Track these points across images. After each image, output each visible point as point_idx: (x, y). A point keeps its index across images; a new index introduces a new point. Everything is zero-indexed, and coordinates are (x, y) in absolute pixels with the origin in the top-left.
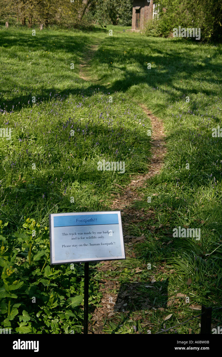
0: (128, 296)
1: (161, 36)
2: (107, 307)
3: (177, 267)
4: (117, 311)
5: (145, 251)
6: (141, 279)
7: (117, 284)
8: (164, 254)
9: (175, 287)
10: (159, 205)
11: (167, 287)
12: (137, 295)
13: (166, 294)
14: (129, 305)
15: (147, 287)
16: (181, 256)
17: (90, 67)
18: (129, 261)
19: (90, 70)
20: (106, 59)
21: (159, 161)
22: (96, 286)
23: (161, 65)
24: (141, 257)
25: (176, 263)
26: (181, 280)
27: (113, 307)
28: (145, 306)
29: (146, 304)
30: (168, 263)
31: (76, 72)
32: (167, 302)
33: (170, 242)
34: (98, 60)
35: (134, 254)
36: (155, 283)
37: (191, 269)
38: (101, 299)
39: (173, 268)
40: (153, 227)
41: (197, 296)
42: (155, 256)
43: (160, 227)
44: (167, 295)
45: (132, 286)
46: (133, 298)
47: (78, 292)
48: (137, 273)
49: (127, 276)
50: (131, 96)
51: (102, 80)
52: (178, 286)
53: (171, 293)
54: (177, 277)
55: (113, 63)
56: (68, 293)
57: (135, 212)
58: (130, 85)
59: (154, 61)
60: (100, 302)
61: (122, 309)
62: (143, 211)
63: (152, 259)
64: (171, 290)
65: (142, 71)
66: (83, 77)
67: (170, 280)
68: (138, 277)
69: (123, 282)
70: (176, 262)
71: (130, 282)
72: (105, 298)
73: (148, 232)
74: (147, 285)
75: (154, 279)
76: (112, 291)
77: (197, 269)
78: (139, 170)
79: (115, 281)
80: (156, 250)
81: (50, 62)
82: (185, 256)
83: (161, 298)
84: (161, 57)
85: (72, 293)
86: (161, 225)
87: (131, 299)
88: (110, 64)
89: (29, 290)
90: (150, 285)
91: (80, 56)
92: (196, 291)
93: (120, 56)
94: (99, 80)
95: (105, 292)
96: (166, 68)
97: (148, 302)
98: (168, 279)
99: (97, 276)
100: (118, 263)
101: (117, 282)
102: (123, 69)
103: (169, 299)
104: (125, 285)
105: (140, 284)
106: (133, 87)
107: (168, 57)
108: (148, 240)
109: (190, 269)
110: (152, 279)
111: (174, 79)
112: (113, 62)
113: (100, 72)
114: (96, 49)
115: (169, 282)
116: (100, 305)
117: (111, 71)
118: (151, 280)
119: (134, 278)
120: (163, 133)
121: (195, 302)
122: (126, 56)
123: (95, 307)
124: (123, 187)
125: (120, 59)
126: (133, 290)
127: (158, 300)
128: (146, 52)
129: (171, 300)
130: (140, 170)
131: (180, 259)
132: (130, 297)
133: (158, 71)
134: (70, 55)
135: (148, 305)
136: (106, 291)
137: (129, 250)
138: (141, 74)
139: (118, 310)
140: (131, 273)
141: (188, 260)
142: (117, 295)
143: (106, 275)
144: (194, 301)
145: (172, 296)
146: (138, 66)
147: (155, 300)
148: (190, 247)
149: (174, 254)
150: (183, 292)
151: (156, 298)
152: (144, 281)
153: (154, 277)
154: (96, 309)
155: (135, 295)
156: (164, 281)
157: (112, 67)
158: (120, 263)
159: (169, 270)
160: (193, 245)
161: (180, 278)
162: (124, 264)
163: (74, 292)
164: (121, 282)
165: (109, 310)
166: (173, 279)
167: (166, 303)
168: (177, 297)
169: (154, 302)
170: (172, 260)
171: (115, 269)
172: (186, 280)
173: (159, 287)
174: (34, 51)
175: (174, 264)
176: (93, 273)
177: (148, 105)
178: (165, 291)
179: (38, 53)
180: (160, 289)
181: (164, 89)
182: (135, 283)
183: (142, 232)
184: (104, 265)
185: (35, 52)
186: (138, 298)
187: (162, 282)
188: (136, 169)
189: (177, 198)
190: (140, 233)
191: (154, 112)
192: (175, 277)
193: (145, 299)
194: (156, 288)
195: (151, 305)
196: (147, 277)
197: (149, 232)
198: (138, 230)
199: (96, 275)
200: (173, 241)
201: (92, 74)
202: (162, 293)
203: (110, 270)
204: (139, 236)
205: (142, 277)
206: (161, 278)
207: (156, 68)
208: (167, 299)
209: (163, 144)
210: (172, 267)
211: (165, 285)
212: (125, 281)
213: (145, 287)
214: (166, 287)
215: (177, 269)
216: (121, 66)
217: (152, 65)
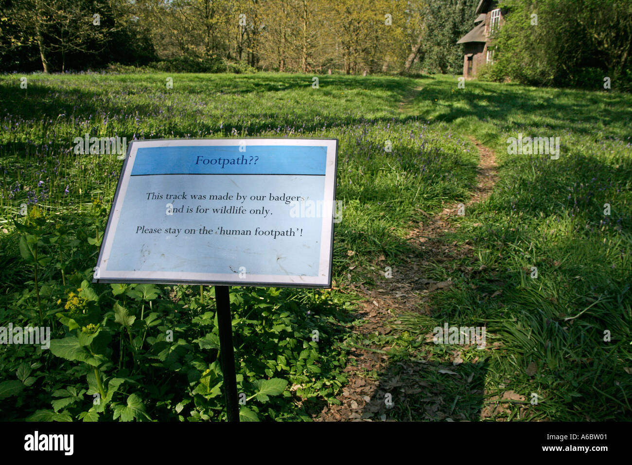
0: (400, 388)
1: (495, 81)
2: (350, 406)
3: (507, 338)
4: (370, 418)
5: (449, 304)
6: (434, 355)
7: (383, 361)
8: (484, 312)
9: (501, 377)
10: (483, 238)
11: (484, 375)
12: (420, 386)
13: (480, 391)
14: (399, 406)
15: (443, 372)
16: (518, 318)
18: (416, 320)
19: (410, 108)
22: (339, 360)
23: (494, 103)
24: (440, 315)
25: (506, 329)
26: (514, 363)
27: (362, 407)
28: (431, 412)
29: (435, 408)
30: (490, 329)
32: (482, 408)
33: (496, 293)
34: (421, 98)
35: (429, 309)
36: (460, 365)
37: (536, 344)
38: (341, 387)
39: (499, 340)
40: (469, 268)
41: (549, 403)
42: (466, 315)
43: (481, 268)
44: (482, 393)
45: (412, 368)
46: (410, 392)
47: (293, 369)
48: (427, 344)
49: (407, 347)
52: (508, 377)
53: (493, 389)
54: (506, 357)
55: (438, 101)
56: (269, 368)
57: (443, 247)
58: (455, 118)
59: (487, 99)
60: (338, 394)
61: (381, 415)
62: (456, 245)
63: (461, 320)
64: (492, 383)
65: (471, 108)
67: (492, 363)
68: (428, 352)
69: (396, 358)
70: (506, 327)
71: (410, 360)
72: (352, 386)
73: (459, 275)
74: (443, 369)
75: (459, 357)
76: (370, 373)
77: (550, 345)
79: (382, 355)
80: (471, 304)
81: (366, 99)
82: (525, 318)
83: (470, 398)
85: (279, 370)
86: (483, 266)
87: (405, 394)
88: (435, 101)
89: (170, 351)
90: (450, 370)
92: (547, 390)
93: (446, 94)
95: (355, 374)
97: (440, 405)
98: (487, 360)
99: (348, 343)
100: (395, 323)
101: (385, 357)
102: (449, 106)
103: (486, 402)
104: (398, 363)
105: (430, 364)
106: (459, 120)
108: (458, 288)
109: (534, 344)
110: (455, 356)
112: (438, 99)
113: (422, 108)
114: (420, 89)
115: (488, 365)
116: (337, 401)
117: (434, 108)
118: (454, 358)
119: (420, 351)
120: (494, 162)
121: (545, 413)
122: (453, 95)
123: (326, 403)
124: (430, 214)
125: (447, 97)
126: (412, 375)
127: (462, 402)
128: (477, 91)
129: (491, 405)
130: (457, 196)
131: (514, 322)
132: (403, 390)
133: (491, 109)
134: (389, 93)
135: (439, 412)
136: (358, 373)
137: (421, 302)
139: (372, 415)
140: (415, 342)
141: (530, 326)
142: (377, 383)
143: (367, 342)
144: (541, 412)
145: (492, 396)
147: (456, 401)
148: (535, 304)
149: (503, 313)
150: (519, 389)
151: (457, 397)
152: (439, 359)
153: (459, 353)
154: (325, 407)
155: (416, 386)
156: (479, 363)
157: (437, 104)
158: (400, 322)
159: (492, 342)
160: (540, 300)
161: (512, 359)
162: (406, 325)
163: (285, 368)
164: (393, 357)
165: (354, 414)
166: (497, 361)
167: (479, 412)
168: (503, 400)
169: (453, 406)
170: (499, 325)
171: (386, 332)
172: (526, 365)
173: (468, 375)
174: (351, 89)
175: (502, 332)
176: (341, 336)
178: (479, 384)
179: (355, 91)
180: (470, 380)
181: (497, 123)
182: (420, 361)
183: (448, 275)
184: (368, 323)
185: (352, 91)
186: (420, 393)
187: (475, 364)
189: (512, 229)
190: (446, 277)
191: (483, 142)
192: (502, 357)
193: (435, 398)
194: (462, 376)
195: (445, 412)
196: (446, 352)
197: (461, 276)
198: (443, 272)
199: (346, 339)
200: (503, 292)
202: (472, 389)
203: (377, 333)
204: (442, 280)
205: (436, 351)
206: (475, 357)
207: (488, 106)
208: (481, 402)
209: (492, 173)
210: (498, 337)
211: (481, 371)
212: (399, 357)
213: (438, 373)
214: (481, 376)
215: (508, 342)
216: (447, 104)
217: (484, 103)
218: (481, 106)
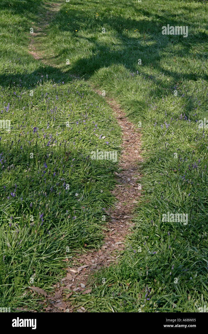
17: (46, 36)
19: (44, 42)
20: (68, 25)
21: (125, 217)
23: (147, 33)
31: (24, 44)
34: (57, 26)
50: (98, 85)
51: (59, 57)
55: (79, 31)
58: (97, 67)
59: (138, 28)
65: (119, 43)
66: (34, 51)
78: (85, 243)
84: (148, 22)
88: (75, 32)
91: (33, 20)
93: (89, 21)
94: (57, 57)
96: (154, 38)
102: (92, 40)
106: (102, 71)
107: (158, 22)
111: (164, 56)
112: (78, 29)
113: (58, 44)
114: (58, 9)
117: (74, 44)
120: (139, 153)
122: (98, 21)
125: (90, 25)
128: (128, 14)
133: (143, 43)
134: (17, 18)
138: (118, 48)
146: (114, 36)
157: (77, 36)
177: (122, 101)
181: (149, 73)
188: (81, 242)
191: (128, 114)
201: (48, 47)
207: (139, 38)
216: (89, 36)
217: (135, 34)
218: (131, 39)
